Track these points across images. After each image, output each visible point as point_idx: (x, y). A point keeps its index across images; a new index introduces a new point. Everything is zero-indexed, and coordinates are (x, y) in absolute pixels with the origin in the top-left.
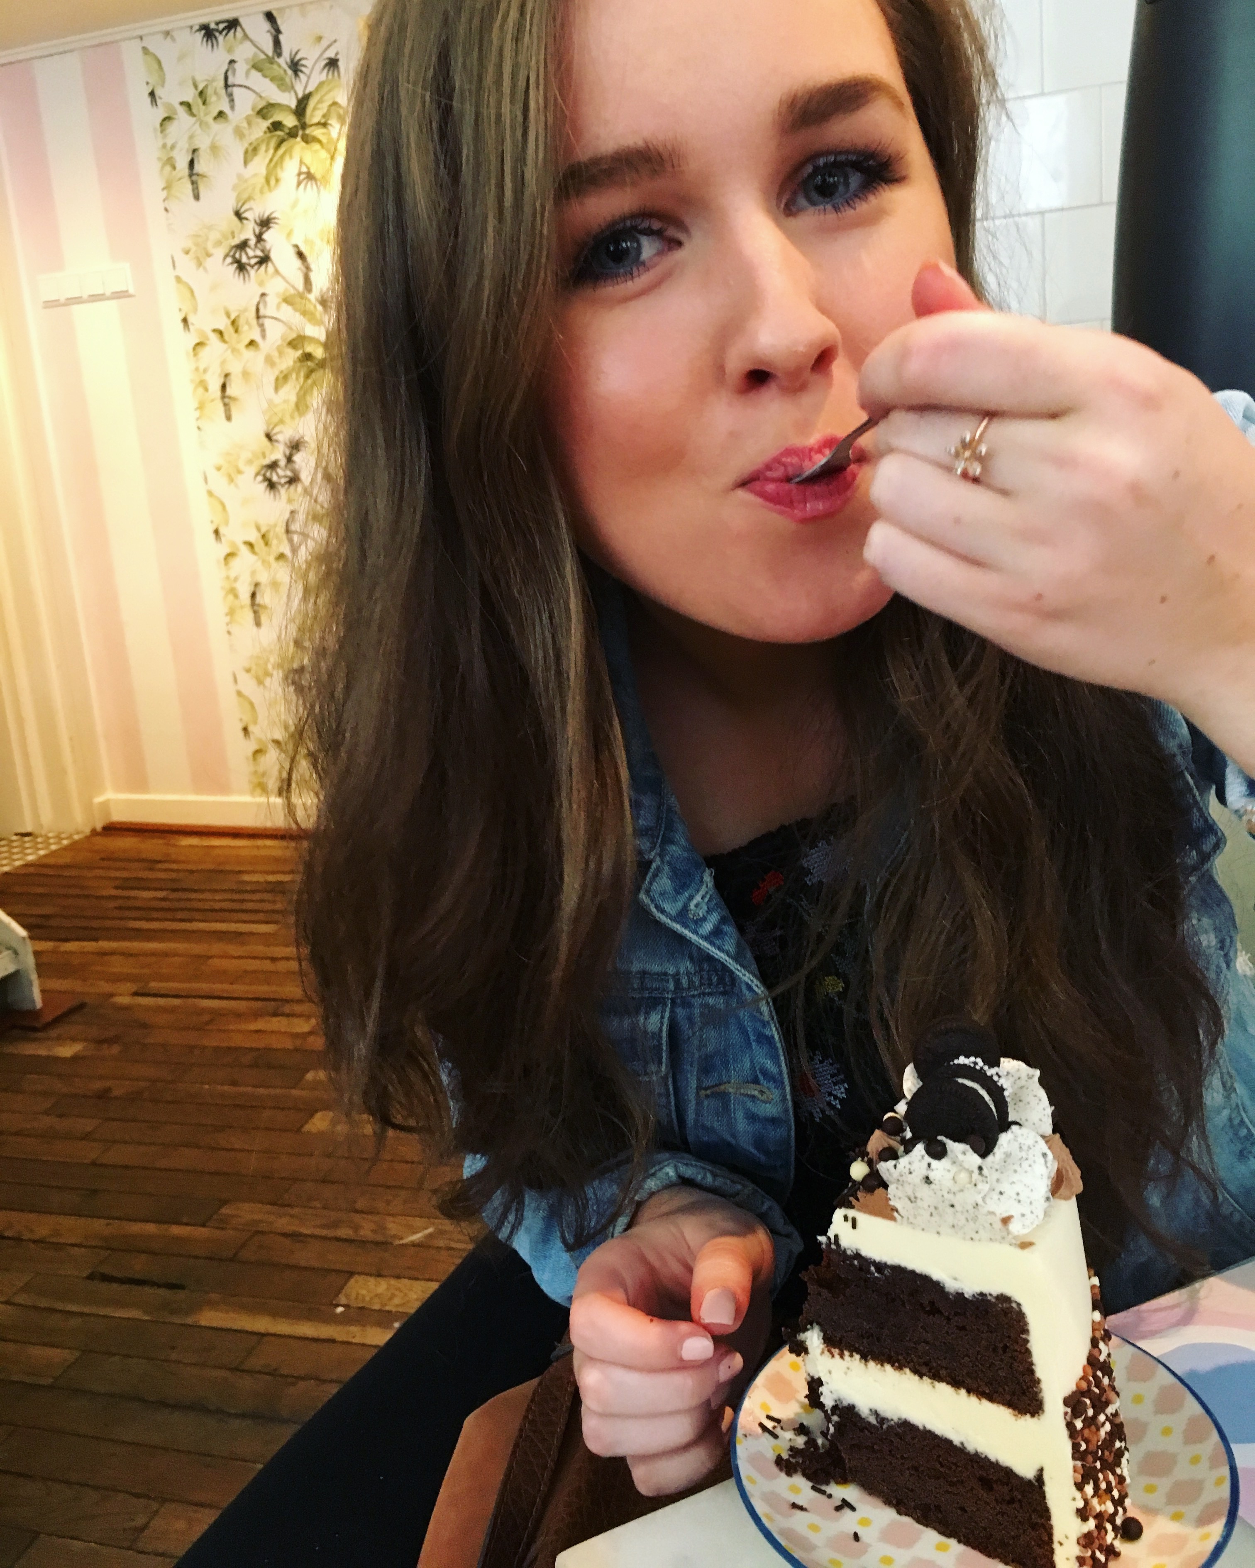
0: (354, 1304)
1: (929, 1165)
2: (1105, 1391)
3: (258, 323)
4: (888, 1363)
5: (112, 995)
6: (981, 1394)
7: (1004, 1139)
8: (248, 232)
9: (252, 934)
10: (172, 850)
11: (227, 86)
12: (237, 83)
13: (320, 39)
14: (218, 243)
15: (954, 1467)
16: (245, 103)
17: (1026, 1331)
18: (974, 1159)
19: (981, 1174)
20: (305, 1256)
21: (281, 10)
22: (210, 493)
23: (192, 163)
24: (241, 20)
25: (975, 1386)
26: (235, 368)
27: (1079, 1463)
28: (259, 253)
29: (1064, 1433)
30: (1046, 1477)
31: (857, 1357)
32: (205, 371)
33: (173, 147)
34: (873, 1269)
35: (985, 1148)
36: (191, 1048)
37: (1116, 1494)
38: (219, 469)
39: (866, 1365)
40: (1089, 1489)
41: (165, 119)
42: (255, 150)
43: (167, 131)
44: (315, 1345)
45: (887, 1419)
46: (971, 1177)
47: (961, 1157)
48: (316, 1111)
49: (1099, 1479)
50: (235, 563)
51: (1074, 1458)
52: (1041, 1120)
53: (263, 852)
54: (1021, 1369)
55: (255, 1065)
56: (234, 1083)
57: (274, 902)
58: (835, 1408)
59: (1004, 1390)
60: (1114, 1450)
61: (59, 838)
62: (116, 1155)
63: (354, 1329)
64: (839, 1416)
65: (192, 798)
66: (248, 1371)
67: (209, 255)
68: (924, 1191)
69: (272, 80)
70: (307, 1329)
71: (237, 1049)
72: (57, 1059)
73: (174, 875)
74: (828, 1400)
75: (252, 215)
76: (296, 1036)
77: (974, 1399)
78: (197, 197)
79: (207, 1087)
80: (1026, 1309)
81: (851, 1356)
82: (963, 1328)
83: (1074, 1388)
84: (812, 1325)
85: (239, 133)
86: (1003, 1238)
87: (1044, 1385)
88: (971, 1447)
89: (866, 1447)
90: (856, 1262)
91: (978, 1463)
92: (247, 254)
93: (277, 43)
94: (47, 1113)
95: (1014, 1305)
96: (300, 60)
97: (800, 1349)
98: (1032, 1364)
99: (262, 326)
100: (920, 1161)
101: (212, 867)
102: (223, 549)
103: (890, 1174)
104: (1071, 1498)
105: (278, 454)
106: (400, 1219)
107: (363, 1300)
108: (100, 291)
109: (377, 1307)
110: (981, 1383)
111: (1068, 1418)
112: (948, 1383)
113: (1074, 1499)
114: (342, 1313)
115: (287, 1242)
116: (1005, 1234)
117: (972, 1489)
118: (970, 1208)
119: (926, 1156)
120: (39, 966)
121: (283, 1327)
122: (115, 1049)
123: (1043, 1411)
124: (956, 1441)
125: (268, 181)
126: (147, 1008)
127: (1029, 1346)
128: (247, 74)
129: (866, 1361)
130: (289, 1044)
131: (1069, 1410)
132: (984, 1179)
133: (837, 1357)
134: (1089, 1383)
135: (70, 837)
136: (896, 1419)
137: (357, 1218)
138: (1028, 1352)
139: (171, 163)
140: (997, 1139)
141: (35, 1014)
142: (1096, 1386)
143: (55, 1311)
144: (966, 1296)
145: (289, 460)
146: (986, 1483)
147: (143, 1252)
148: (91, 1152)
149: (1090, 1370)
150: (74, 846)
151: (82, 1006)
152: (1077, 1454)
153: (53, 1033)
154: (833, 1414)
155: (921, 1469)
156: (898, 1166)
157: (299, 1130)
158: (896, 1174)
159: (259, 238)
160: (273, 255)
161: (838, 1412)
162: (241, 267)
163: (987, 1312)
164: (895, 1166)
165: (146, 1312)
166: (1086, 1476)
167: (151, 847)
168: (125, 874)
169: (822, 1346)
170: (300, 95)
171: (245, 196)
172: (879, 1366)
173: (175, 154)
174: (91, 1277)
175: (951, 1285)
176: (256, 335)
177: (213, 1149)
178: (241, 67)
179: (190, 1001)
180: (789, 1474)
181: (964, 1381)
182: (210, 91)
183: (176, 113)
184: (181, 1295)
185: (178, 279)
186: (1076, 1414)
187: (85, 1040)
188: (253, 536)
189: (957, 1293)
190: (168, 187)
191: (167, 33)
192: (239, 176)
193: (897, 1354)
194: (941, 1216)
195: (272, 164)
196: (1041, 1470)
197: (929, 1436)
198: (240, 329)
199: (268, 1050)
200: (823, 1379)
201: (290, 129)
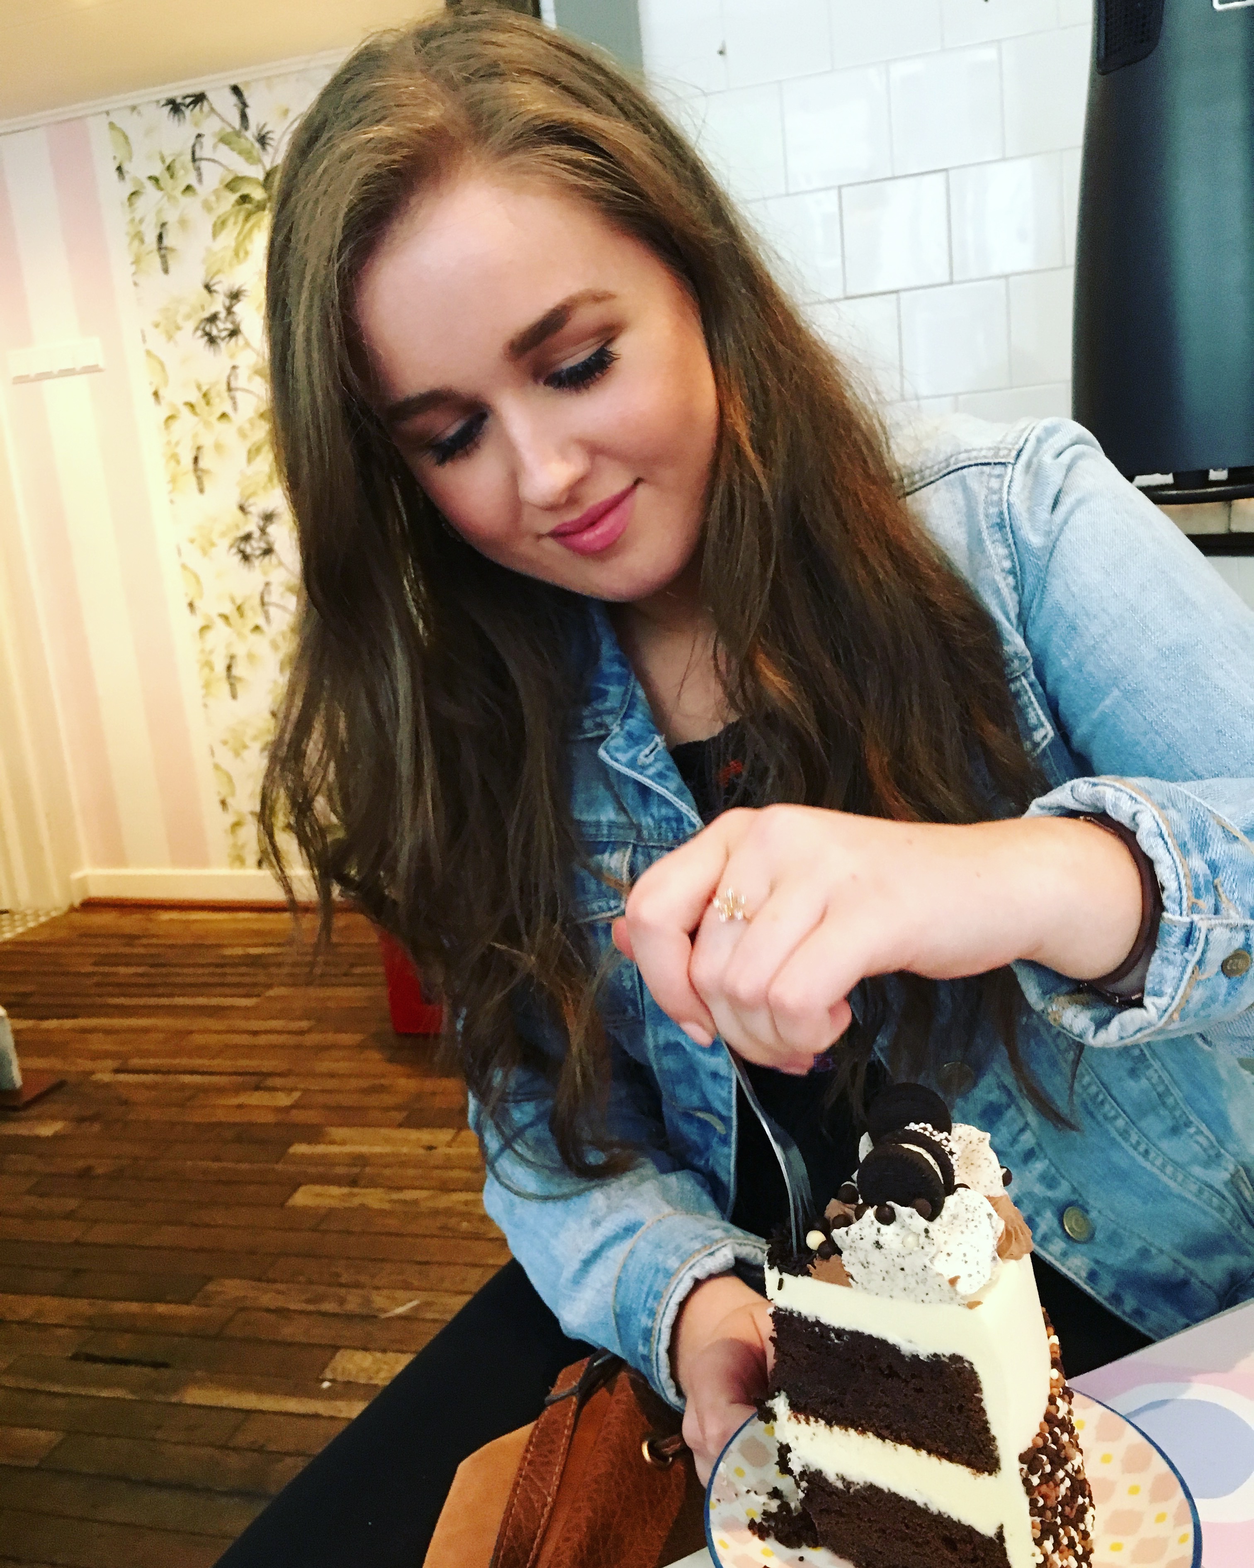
0: (340, 1378)
1: (879, 1230)
2: (1064, 1447)
3: (229, 395)
4: (852, 1427)
5: (92, 1073)
6: (942, 1455)
7: (950, 1201)
8: (218, 305)
9: (232, 1008)
10: (150, 925)
11: (194, 160)
12: (204, 156)
13: (286, 112)
14: (188, 317)
15: (919, 1529)
16: (213, 177)
17: (979, 1390)
18: (921, 1222)
19: (927, 1237)
20: (289, 1331)
21: (247, 83)
22: (184, 567)
23: (160, 237)
24: (210, 95)
25: (934, 1447)
26: (207, 441)
27: (1038, 1519)
28: (230, 326)
29: (1022, 1489)
30: (1006, 1534)
31: (822, 1422)
32: (177, 444)
33: (141, 221)
34: (833, 1335)
35: (932, 1212)
36: (173, 1124)
37: (1079, 1549)
38: (192, 541)
39: (831, 1431)
40: (1049, 1545)
41: (133, 194)
42: (224, 223)
43: (136, 206)
44: (303, 1421)
45: (853, 1483)
46: (918, 1240)
47: (908, 1221)
48: (300, 1185)
49: (1059, 1534)
50: (210, 635)
51: (1032, 1514)
52: (992, 1182)
53: (240, 926)
54: (977, 1427)
55: (238, 1140)
56: (217, 1159)
57: (255, 975)
58: (803, 1474)
59: (962, 1449)
60: (1076, 1505)
61: (37, 915)
62: (101, 1234)
63: (340, 1404)
64: (807, 1482)
65: (168, 871)
66: (234, 1449)
67: (178, 328)
68: (875, 1256)
69: (240, 153)
70: (292, 1405)
71: (220, 1124)
72: (38, 1138)
73: (153, 951)
74: (796, 1466)
75: (222, 287)
76: (278, 1110)
77: (934, 1460)
78: (166, 271)
79: (189, 1163)
80: (977, 1368)
81: (817, 1421)
82: (919, 1390)
83: (1030, 1445)
84: (779, 1392)
85: (208, 207)
86: (952, 1299)
87: (999, 1442)
88: (934, 1508)
89: (836, 1512)
90: (817, 1329)
91: (942, 1523)
92: (217, 326)
93: (244, 117)
94: (29, 1192)
95: (966, 1365)
96: (268, 133)
97: (768, 1416)
98: (987, 1422)
99: (233, 399)
100: (870, 1226)
101: (189, 941)
102: (198, 622)
103: (843, 1241)
104: (1031, 1553)
105: (252, 525)
106: (385, 1292)
107: (350, 1374)
108: (70, 366)
109: (362, 1381)
110: (940, 1444)
111: (1023, 1474)
112: (909, 1445)
113: (1033, 1555)
114: (330, 1388)
115: (272, 1318)
116: (953, 1295)
117: (937, 1549)
118: (919, 1270)
119: (876, 1222)
120: (18, 1045)
121: (269, 1403)
122: (96, 1127)
123: (1000, 1469)
124: (920, 1503)
125: (237, 254)
126: (128, 1085)
127: (983, 1404)
128: (215, 147)
129: (831, 1426)
130: (270, 1118)
131: (1025, 1466)
132: (931, 1241)
133: (803, 1422)
134: (1045, 1440)
135: (48, 913)
136: (862, 1484)
137: (343, 1291)
138: (983, 1411)
139: (139, 237)
140: (944, 1202)
141: (14, 1093)
142: (1053, 1443)
143: (41, 1392)
144: (921, 1358)
145: (263, 531)
146: (950, 1543)
147: (127, 1331)
148: (73, 1231)
149: (1046, 1427)
150: (53, 923)
151: (59, 1086)
152: (1035, 1510)
153: (34, 1111)
154: (802, 1480)
155: (888, 1532)
156: (850, 1232)
157: (282, 1205)
158: (848, 1240)
159: (229, 311)
160: (243, 328)
161: (806, 1478)
162: (212, 340)
163: (941, 1372)
164: (847, 1232)
165: (133, 1392)
166: (1046, 1531)
167: (130, 923)
168: (103, 950)
169: (789, 1413)
170: (268, 167)
171: (214, 269)
172: (843, 1431)
173: (143, 228)
174: (75, 1357)
175: (906, 1348)
176: (227, 408)
177: (196, 1225)
178: (208, 142)
179: (171, 1078)
180: (762, 1538)
181: (923, 1443)
182: (177, 165)
183: (144, 187)
184: (166, 1373)
185: (148, 353)
186: (1032, 1471)
187: (65, 1119)
188: (228, 609)
189: (913, 1356)
190: (137, 261)
191: (134, 108)
192: (208, 250)
193: (860, 1418)
194: (893, 1280)
195: (241, 237)
196: (1001, 1527)
197: (894, 1498)
198: (212, 401)
199: (252, 1124)
200: (791, 1445)
201: (259, 202)
